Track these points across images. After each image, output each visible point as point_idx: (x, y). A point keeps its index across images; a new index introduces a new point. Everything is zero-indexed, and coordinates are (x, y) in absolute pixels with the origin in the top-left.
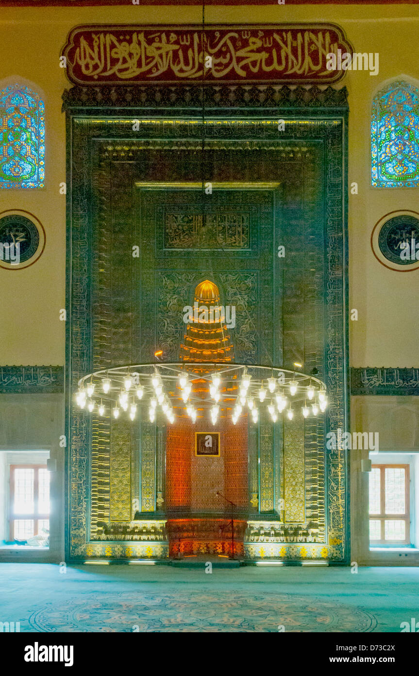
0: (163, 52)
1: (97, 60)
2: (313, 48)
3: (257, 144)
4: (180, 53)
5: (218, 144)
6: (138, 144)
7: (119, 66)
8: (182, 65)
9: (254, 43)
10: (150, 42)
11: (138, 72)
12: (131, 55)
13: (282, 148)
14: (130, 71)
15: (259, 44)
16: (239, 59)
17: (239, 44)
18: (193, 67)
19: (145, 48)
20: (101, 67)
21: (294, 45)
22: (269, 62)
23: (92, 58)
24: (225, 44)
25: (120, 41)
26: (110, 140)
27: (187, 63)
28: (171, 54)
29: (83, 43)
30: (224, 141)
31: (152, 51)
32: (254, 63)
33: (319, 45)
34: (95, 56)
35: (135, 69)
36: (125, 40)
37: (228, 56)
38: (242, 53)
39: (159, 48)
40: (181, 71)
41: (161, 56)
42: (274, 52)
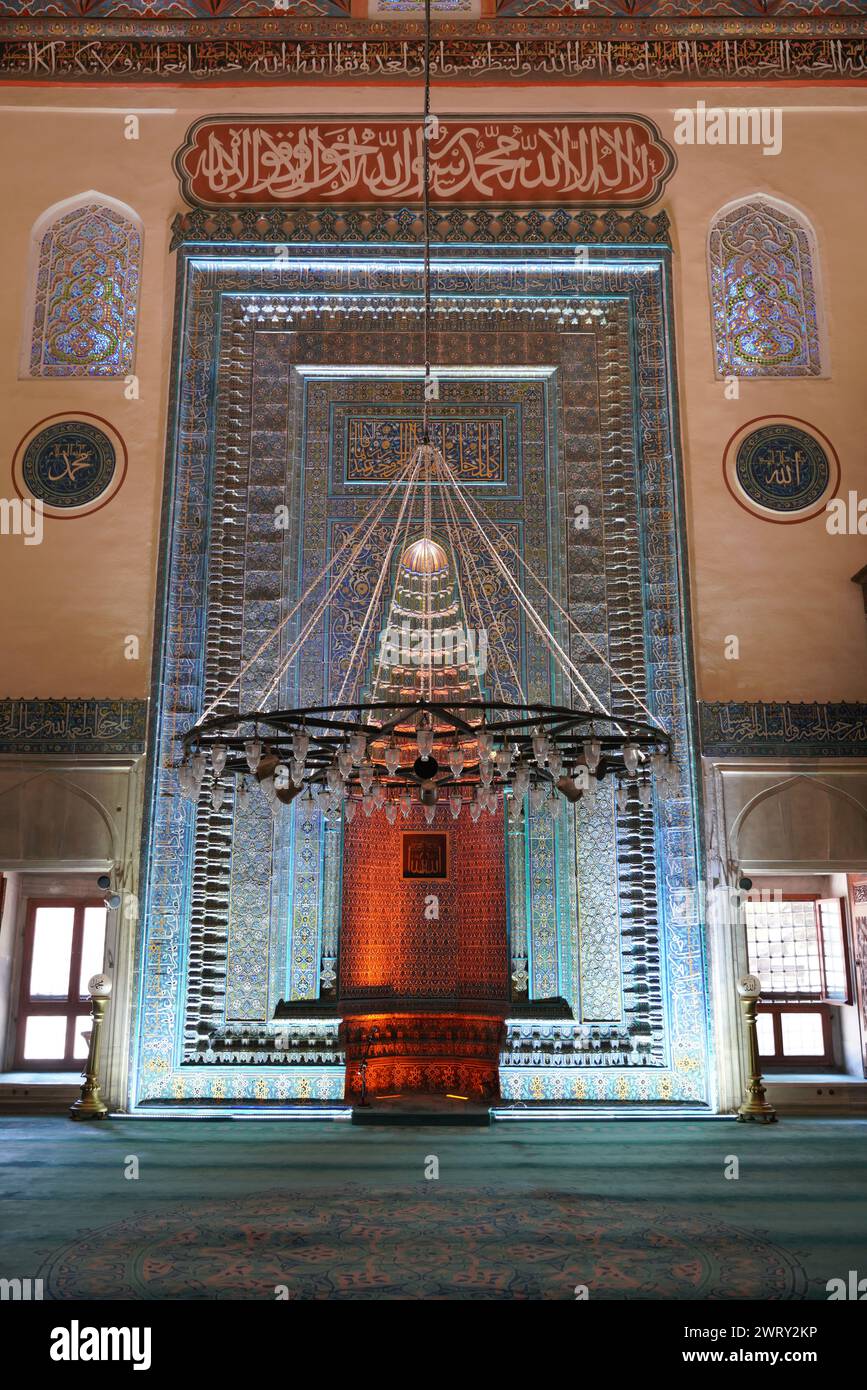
0: (351, 156)
1: (235, 170)
2: (606, 151)
3: (514, 304)
4: (380, 159)
5: (446, 304)
6: (304, 303)
7: (274, 178)
8: (383, 177)
9: (505, 144)
10: (328, 142)
11: (307, 188)
12: (294, 162)
13: (557, 310)
14: (294, 186)
15: (515, 145)
16: (480, 169)
17: (481, 145)
18: (403, 179)
19: (320, 152)
20: (243, 181)
21: (575, 147)
22: (532, 173)
23: (227, 166)
24: (457, 145)
25: (277, 141)
26: (254, 296)
27: (391, 174)
28: (364, 160)
29: (214, 142)
30: (454, 298)
31: (330, 155)
32: (506, 175)
33: (616, 146)
34: (234, 163)
35: (301, 182)
36: (285, 139)
37: (462, 163)
38: (483, 160)
39: (343, 152)
40: (381, 186)
41: (346, 163)
42: (541, 158)
